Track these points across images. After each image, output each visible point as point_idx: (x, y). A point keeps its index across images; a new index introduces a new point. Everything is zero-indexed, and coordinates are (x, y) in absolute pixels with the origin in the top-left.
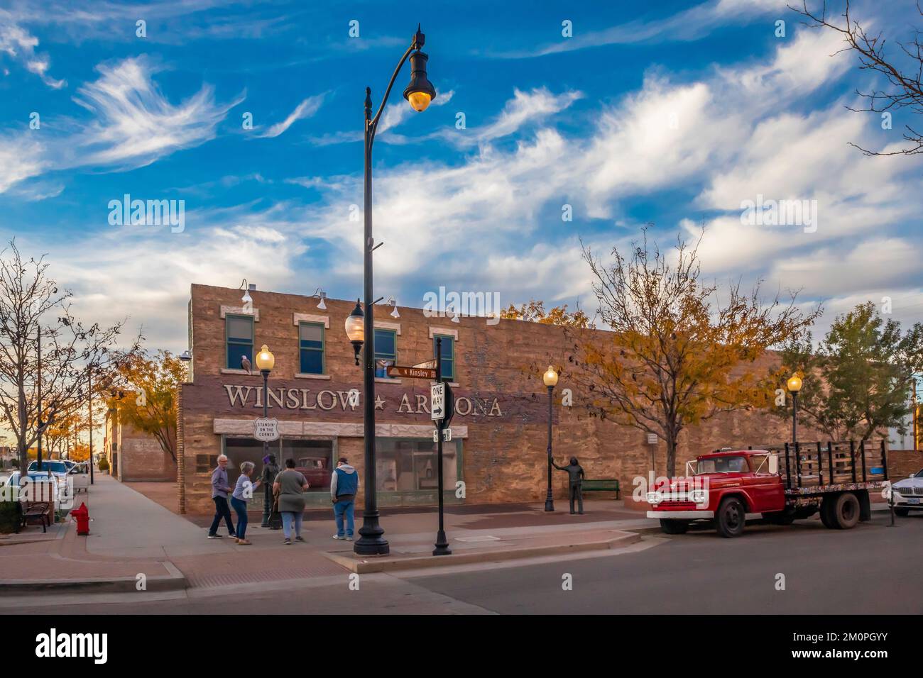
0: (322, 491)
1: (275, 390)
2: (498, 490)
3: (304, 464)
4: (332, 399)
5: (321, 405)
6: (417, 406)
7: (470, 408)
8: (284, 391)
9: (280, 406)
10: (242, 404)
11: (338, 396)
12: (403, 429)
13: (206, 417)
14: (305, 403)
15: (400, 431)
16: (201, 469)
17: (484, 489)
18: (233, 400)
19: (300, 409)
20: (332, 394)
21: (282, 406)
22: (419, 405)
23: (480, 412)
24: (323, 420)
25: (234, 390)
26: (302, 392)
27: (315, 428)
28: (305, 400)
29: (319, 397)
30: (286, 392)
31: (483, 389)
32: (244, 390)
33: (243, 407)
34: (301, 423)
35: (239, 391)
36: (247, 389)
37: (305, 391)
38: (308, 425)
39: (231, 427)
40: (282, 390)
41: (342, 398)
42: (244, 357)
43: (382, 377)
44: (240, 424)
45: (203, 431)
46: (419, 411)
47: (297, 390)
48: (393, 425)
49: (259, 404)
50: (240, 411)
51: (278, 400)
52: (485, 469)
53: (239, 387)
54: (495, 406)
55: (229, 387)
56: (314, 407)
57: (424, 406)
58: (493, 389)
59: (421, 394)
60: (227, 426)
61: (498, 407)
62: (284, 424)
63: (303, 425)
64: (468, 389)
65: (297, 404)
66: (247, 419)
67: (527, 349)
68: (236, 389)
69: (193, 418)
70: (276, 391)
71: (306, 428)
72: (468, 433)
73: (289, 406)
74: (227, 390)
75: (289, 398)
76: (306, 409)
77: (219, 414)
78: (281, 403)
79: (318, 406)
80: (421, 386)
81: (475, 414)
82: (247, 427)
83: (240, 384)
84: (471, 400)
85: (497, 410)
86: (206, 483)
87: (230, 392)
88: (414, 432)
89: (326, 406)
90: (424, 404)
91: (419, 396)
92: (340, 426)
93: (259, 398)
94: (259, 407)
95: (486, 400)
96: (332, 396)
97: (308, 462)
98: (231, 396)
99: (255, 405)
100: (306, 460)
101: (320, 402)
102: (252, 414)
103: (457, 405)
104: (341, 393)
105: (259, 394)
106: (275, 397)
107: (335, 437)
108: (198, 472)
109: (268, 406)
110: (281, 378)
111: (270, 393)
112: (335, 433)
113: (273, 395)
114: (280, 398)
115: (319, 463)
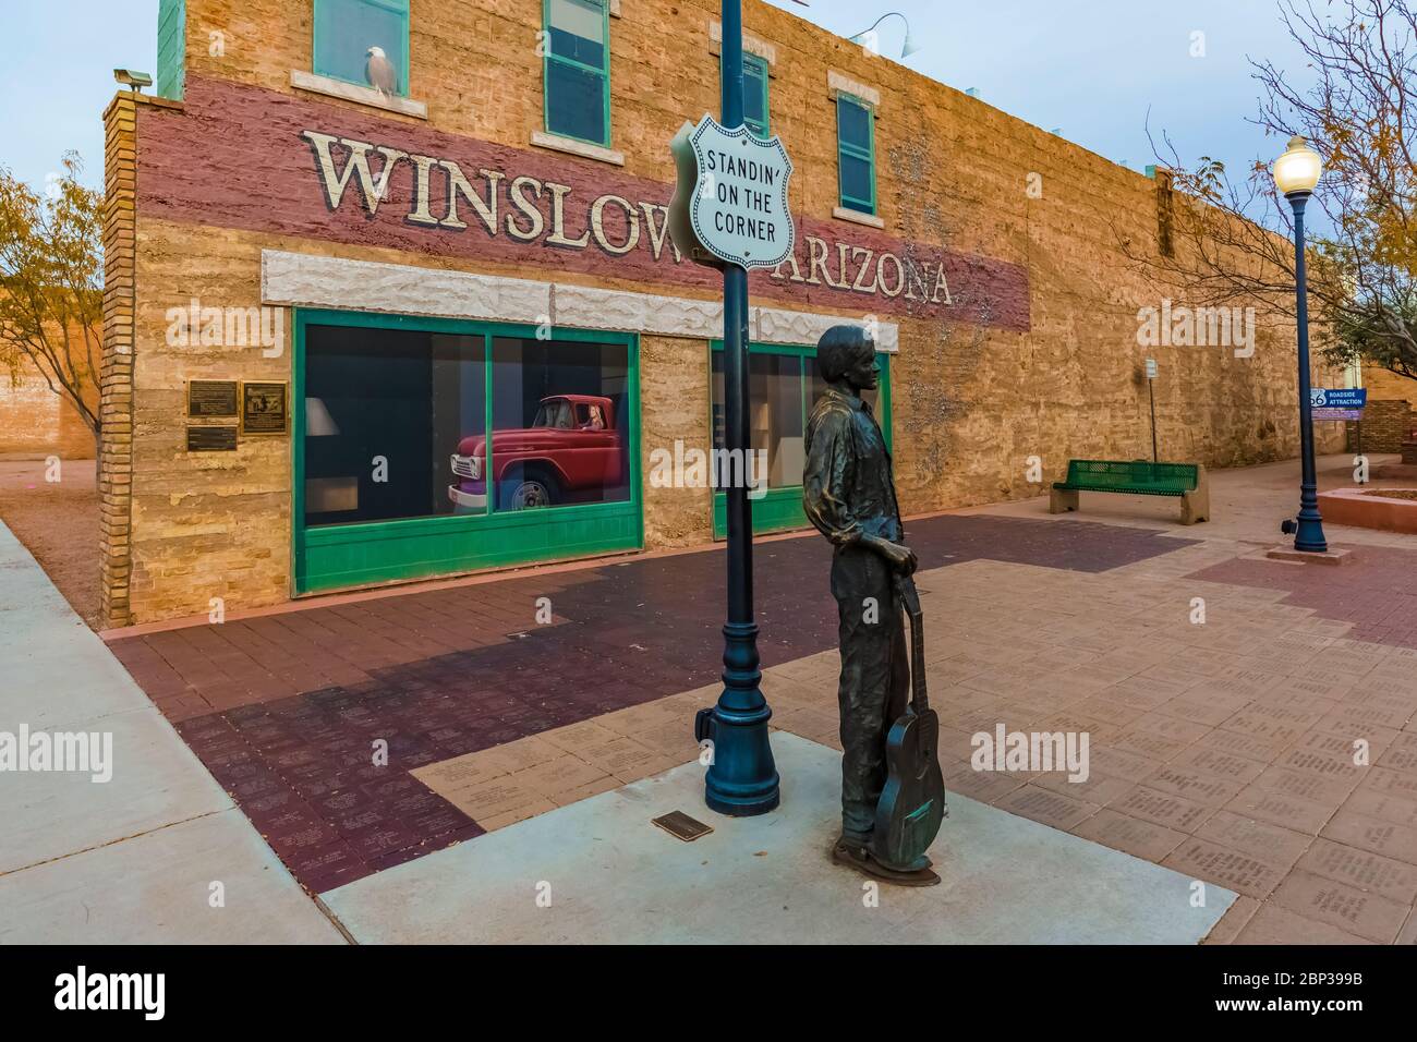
0: (600, 499)
1: (471, 171)
2: (950, 477)
3: (555, 419)
4: (629, 223)
5: (599, 235)
6: (810, 266)
7: (901, 281)
8: (500, 181)
9: (488, 228)
10: (366, 208)
11: (641, 217)
12: (782, 323)
13: (230, 240)
14: (559, 227)
15: (776, 328)
16: (205, 438)
17: (930, 476)
18: (335, 190)
19: (546, 244)
20: (628, 207)
21: (493, 226)
22: (814, 262)
23: (920, 292)
24: (606, 284)
25: (341, 153)
26: (551, 193)
27: (584, 307)
28: (559, 217)
29: (597, 213)
30: (506, 184)
31: (920, 239)
32: (376, 159)
33: (370, 217)
34: (547, 285)
35: (358, 160)
36: (384, 158)
37: (559, 189)
38: (565, 293)
39: (327, 283)
40: (494, 176)
41: (651, 225)
44: (359, 277)
45: (220, 290)
46: (814, 280)
47: (537, 184)
48: (763, 311)
49: (422, 213)
51: (481, 207)
52: (928, 430)
53: (359, 147)
54: (941, 282)
55: (322, 142)
56: (583, 243)
57: (823, 266)
58: (936, 242)
59: (817, 235)
60: (312, 280)
61: (944, 286)
62: (499, 287)
63: (552, 294)
64: (897, 234)
65: (538, 228)
66: (384, 259)
67: (982, 162)
68: (349, 150)
69: (175, 236)
71: (559, 305)
72: (900, 340)
73: (513, 229)
74: (314, 151)
75: (514, 205)
76: (563, 246)
77: (278, 231)
78: (491, 219)
79: (593, 240)
80: (816, 216)
81: (910, 295)
82: (382, 289)
83: (361, 134)
84: (902, 262)
85: (943, 290)
87: (326, 161)
88: (804, 332)
89: (613, 240)
90: (822, 261)
91: (812, 240)
92: (647, 303)
93: (423, 194)
94: (424, 225)
95: (926, 265)
96: (628, 214)
97: (563, 410)
98: (330, 177)
99: (412, 217)
100: (558, 403)
101: (597, 227)
102: (401, 244)
103: (880, 270)
104: (648, 208)
105: (423, 181)
106: (474, 198)
107: (634, 336)
108: (192, 448)
109: (452, 220)
110: (493, 137)
111: (457, 178)
112: (636, 323)
113: (467, 188)
114: (488, 201)
115: (594, 412)
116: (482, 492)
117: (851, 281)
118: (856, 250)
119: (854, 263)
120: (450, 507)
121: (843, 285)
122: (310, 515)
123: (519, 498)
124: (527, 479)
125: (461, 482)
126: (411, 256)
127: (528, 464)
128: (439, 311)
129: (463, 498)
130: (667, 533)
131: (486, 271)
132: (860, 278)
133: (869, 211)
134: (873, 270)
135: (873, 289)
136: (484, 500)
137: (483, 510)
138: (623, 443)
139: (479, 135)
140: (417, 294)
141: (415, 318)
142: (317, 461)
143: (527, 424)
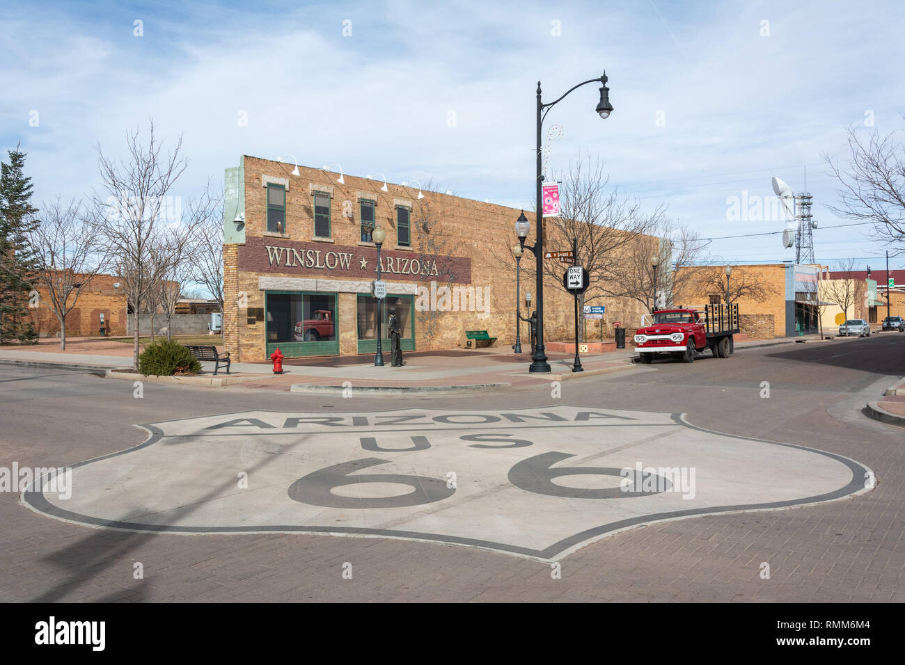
0: (328, 340)
1: (298, 250)
2: (436, 339)
4: (335, 260)
5: (328, 264)
6: (387, 267)
7: (419, 268)
8: (304, 252)
9: (302, 265)
10: (277, 263)
11: (338, 257)
13: (253, 275)
14: (318, 263)
16: (251, 322)
17: (427, 337)
18: (271, 259)
19: (315, 268)
20: (335, 255)
22: (389, 265)
23: (425, 271)
24: (330, 278)
25: (272, 250)
26: (316, 253)
27: (324, 285)
28: (318, 260)
29: (327, 257)
30: (306, 252)
31: (427, 253)
32: (279, 250)
33: (278, 265)
34: (315, 280)
35: (276, 251)
37: (318, 252)
38: (320, 282)
39: (270, 283)
41: (341, 259)
42: (279, 223)
43: (366, 241)
44: (277, 282)
45: (252, 287)
46: (388, 271)
47: (313, 251)
49: (288, 264)
50: (275, 269)
51: (300, 260)
52: (427, 321)
53: (276, 248)
54: (434, 267)
55: (269, 248)
56: (323, 267)
57: (391, 266)
58: (433, 253)
59: (390, 256)
60: (268, 282)
61: (435, 269)
62: (305, 281)
63: (317, 282)
64: (418, 252)
65: (313, 263)
66: (281, 276)
67: (452, 219)
68: (274, 249)
69: (245, 275)
70: (299, 252)
71: (319, 285)
72: (418, 289)
73: (307, 265)
74: (267, 251)
75: (308, 258)
76: (319, 268)
77: (262, 272)
78: (302, 262)
79: (326, 265)
80: (390, 250)
81: (422, 273)
83: (276, 245)
84: (420, 262)
86: (254, 333)
87: (270, 253)
89: (332, 265)
91: (388, 258)
92: (340, 283)
93: (288, 258)
94: (289, 266)
95: (428, 262)
96: (335, 257)
97: (319, 314)
98: (270, 256)
99: (286, 265)
100: (318, 313)
101: (327, 262)
102: (284, 272)
103: (411, 266)
104: (340, 254)
105: (288, 255)
106: (299, 258)
107: (337, 293)
108: (249, 324)
109: (294, 265)
110: (302, 240)
111: (295, 253)
112: (337, 290)
113: (297, 255)
114: (302, 258)
115: (327, 315)
116: (301, 336)
117: (401, 270)
118: (403, 260)
119: (402, 264)
120: (295, 340)
121: (398, 272)
122: (269, 341)
123: (310, 339)
124: (311, 333)
125: (297, 333)
126: (286, 275)
127: (312, 329)
128: (292, 289)
129: (298, 338)
130: (345, 351)
131: (301, 277)
132: (404, 269)
133: (408, 245)
134: (409, 265)
135: (408, 272)
136: (302, 339)
137: (301, 341)
138: (334, 324)
139: (299, 240)
140: (287, 285)
141: (287, 291)
142: (270, 327)
143: (311, 319)
